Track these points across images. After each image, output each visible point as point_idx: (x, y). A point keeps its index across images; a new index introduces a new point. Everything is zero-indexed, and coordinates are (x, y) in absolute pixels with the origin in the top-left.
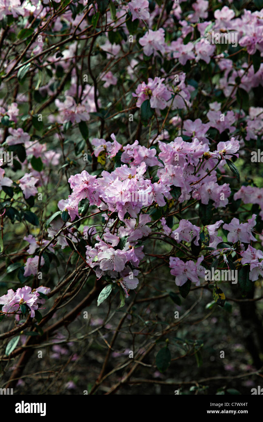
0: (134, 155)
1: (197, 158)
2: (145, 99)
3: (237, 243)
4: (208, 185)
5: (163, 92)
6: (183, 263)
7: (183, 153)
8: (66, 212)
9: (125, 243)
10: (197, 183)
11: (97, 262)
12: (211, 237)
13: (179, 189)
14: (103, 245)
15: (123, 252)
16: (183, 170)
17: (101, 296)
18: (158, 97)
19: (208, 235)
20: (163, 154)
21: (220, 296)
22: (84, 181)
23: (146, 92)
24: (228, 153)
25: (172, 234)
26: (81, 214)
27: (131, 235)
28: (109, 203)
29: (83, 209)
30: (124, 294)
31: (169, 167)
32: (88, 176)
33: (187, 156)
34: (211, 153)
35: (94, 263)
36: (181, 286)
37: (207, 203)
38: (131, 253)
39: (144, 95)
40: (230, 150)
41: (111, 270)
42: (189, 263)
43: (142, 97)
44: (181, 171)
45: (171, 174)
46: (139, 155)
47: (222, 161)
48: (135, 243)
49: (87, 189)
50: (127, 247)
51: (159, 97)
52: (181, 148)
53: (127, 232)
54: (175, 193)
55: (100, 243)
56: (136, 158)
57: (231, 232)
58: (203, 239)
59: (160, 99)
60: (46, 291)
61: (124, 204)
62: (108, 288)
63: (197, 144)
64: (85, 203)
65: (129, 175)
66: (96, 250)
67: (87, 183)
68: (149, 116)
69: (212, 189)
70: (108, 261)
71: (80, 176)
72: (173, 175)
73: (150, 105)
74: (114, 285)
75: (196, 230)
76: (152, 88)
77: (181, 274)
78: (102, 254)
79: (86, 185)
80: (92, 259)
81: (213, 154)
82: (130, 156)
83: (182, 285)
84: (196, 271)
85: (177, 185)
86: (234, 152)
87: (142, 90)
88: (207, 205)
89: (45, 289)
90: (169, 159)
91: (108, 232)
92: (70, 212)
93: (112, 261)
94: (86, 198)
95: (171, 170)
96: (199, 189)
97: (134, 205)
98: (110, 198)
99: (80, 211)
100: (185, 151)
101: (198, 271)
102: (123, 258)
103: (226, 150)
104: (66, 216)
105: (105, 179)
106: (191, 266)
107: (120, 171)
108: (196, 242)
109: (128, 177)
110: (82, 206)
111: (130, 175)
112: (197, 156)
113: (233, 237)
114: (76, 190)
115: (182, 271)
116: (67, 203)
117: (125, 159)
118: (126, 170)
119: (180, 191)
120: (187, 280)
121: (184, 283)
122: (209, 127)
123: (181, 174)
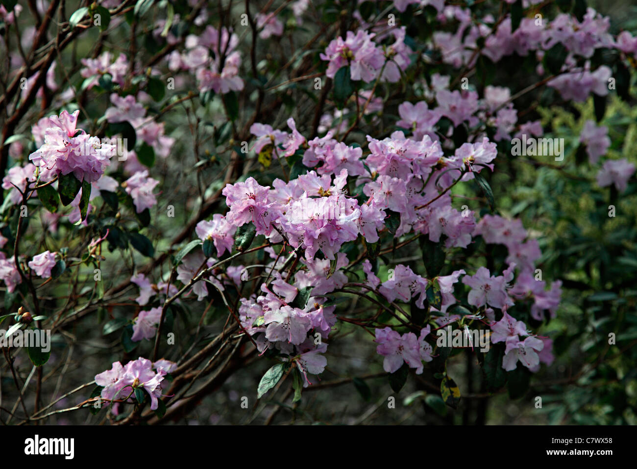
0: (324, 155)
1: (427, 167)
2: (341, 65)
3: (483, 307)
4: (442, 211)
5: (372, 55)
6: (398, 336)
7: (407, 158)
8: (210, 241)
9: (307, 298)
10: (423, 207)
11: (261, 326)
12: (444, 296)
13: (397, 215)
14: (273, 299)
15: (304, 313)
16: (406, 185)
17: (264, 382)
18: (363, 63)
19: (439, 293)
20: (373, 157)
21: (452, 392)
22: (249, 194)
23: (344, 53)
24: (477, 163)
25: (381, 287)
26: (239, 247)
27: (317, 286)
28: (291, 233)
29: (243, 240)
30: (301, 381)
31: (384, 179)
32: (256, 187)
33: (412, 163)
34: (446, 160)
35: (255, 328)
36: (392, 372)
37: (437, 240)
38: (319, 315)
39: (340, 59)
40: (480, 158)
41: (284, 340)
42: (407, 337)
43: (337, 62)
44: (403, 186)
45: (386, 191)
46: (333, 156)
47: (466, 175)
48: (324, 299)
49: (254, 207)
50: (311, 305)
51: (365, 63)
52: (403, 150)
53: (311, 279)
54: (390, 221)
55: (267, 295)
56: (329, 161)
57: (475, 290)
58: (431, 298)
59: (366, 66)
60: (170, 368)
61: (317, 237)
62: (275, 370)
63: (428, 145)
64: (248, 230)
65: (319, 188)
66: (258, 306)
67: (254, 198)
68: (347, 94)
69: (446, 218)
70: (279, 326)
71: (244, 187)
72: (389, 193)
73: (350, 76)
74: (286, 365)
75: (421, 284)
76: (353, 47)
77: (394, 353)
78: (271, 314)
79: (252, 202)
80: (251, 321)
81: (449, 162)
82: (318, 157)
83: (394, 371)
84: (418, 350)
85: (395, 210)
86: (488, 162)
87: (338, 49)
88: (437, 244)
89: (168, 363)
90: (384, 166)
91: (279, 278)
92: (217, 241)
93: (286, 326)
94: (251, 223)
95: (387, 183)
96: (427, 216)
97: (332, 240)
98: (295, 226)
99: (240, 242)
100: (410, 154)
101: (421, 349)
102: (305, 322)
103: (475, 157)
104: (210, 249)
105: (279, 192)
106: (411, 341)
107: (305, 181)
108: (420, 303)
109: (318, 191)
110: (243, 235)
111: (321, 189)
112: (427, 164)
113: (477, 297)
114: (236, 208)
115: (395, 349)
116: (211, 226)
117: (310, 161)
118: (314, 180)
119: (399, 219)
120: (402, 363)
121: (397, 368)
122: (440, 115)
123: (403, 191)
